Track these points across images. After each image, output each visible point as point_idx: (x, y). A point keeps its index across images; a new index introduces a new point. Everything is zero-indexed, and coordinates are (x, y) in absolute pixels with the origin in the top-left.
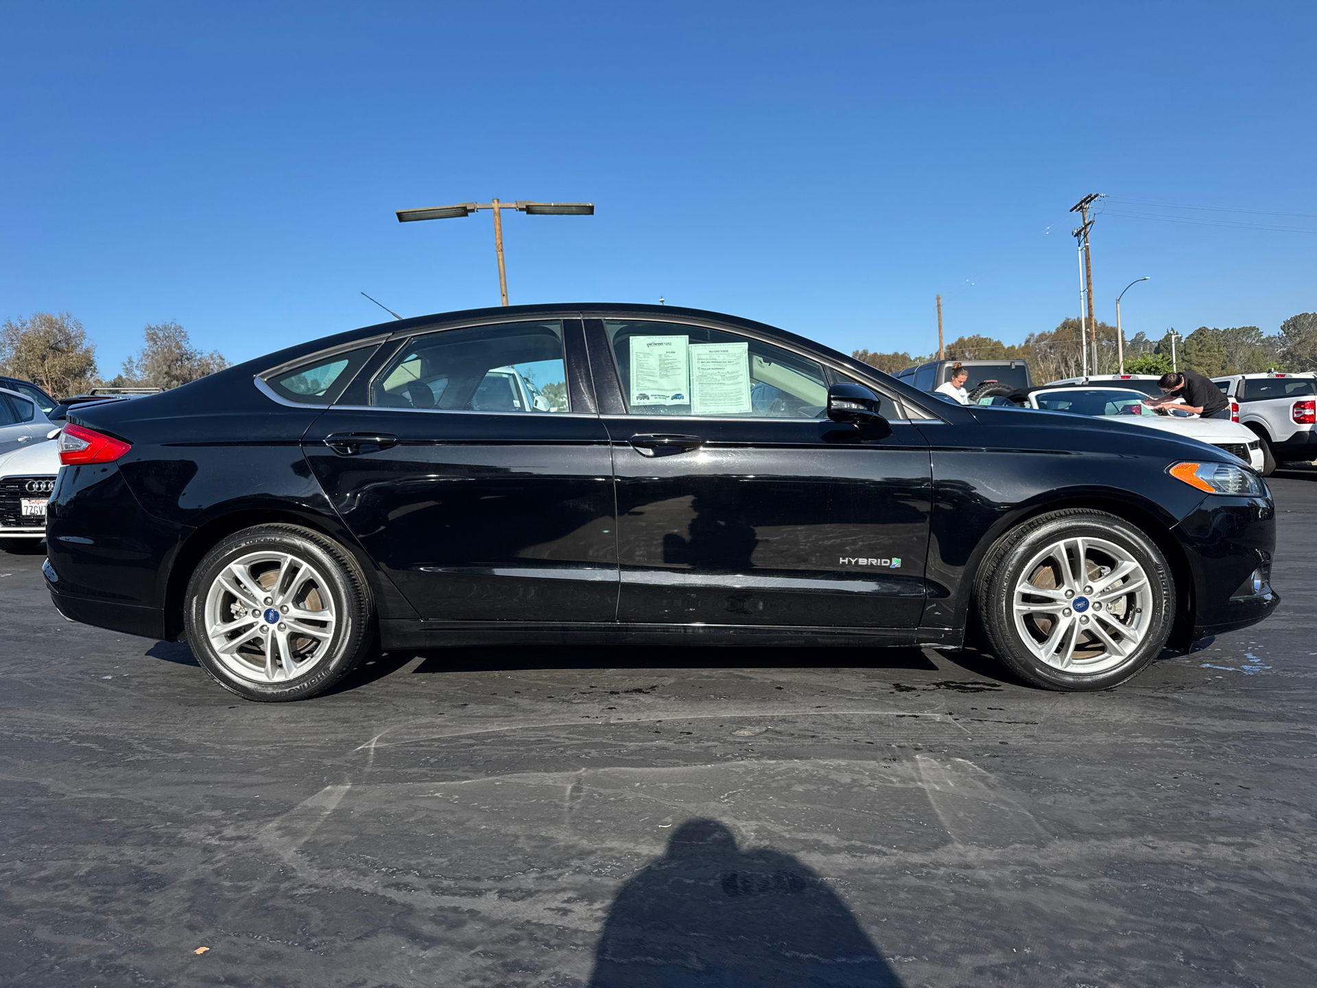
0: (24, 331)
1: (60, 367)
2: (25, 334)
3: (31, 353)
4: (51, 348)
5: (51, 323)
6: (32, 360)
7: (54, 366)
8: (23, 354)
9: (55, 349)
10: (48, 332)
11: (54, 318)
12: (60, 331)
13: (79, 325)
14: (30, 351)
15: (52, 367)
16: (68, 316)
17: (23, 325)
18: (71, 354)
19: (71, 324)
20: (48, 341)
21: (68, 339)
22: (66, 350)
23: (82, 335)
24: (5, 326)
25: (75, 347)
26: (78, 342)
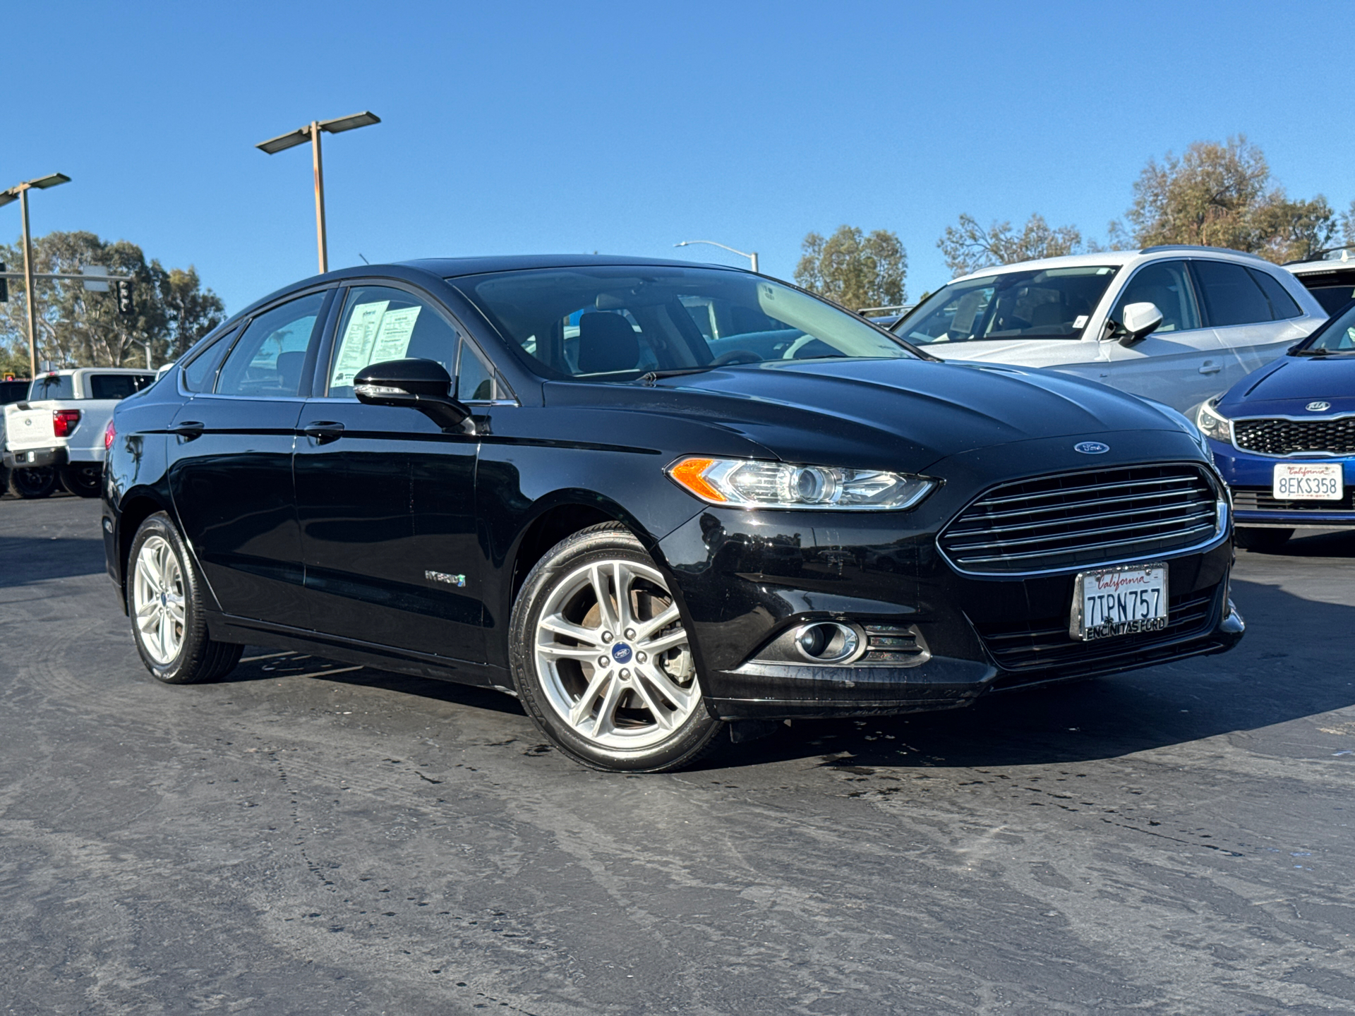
0: (1174, 176)
1: (1224, 233)
2: (1175, 182)
3: (1181, 215)
4: (1213, 201)
5: (1213, 156)
6: (1183, 225)
7: (1215, 233)
8: (1171, 218)
9: (1220, 202)
10: (1208, 174)
11: (1219, 149)
12: (1228, 171)
13: (1258, 155)
14: (1180, 211)
15: (1211, 235)
16: (1242, 141)
17: (1174, 166)
18: (1242, 209)
19: (1245, 155)
20: (1208, 190)
21: (1242, 180)
22: (1235, 202)
23: (1263, 174)
24: (1145, 172)
25: (1253, 195)
26: (1257, 185)
